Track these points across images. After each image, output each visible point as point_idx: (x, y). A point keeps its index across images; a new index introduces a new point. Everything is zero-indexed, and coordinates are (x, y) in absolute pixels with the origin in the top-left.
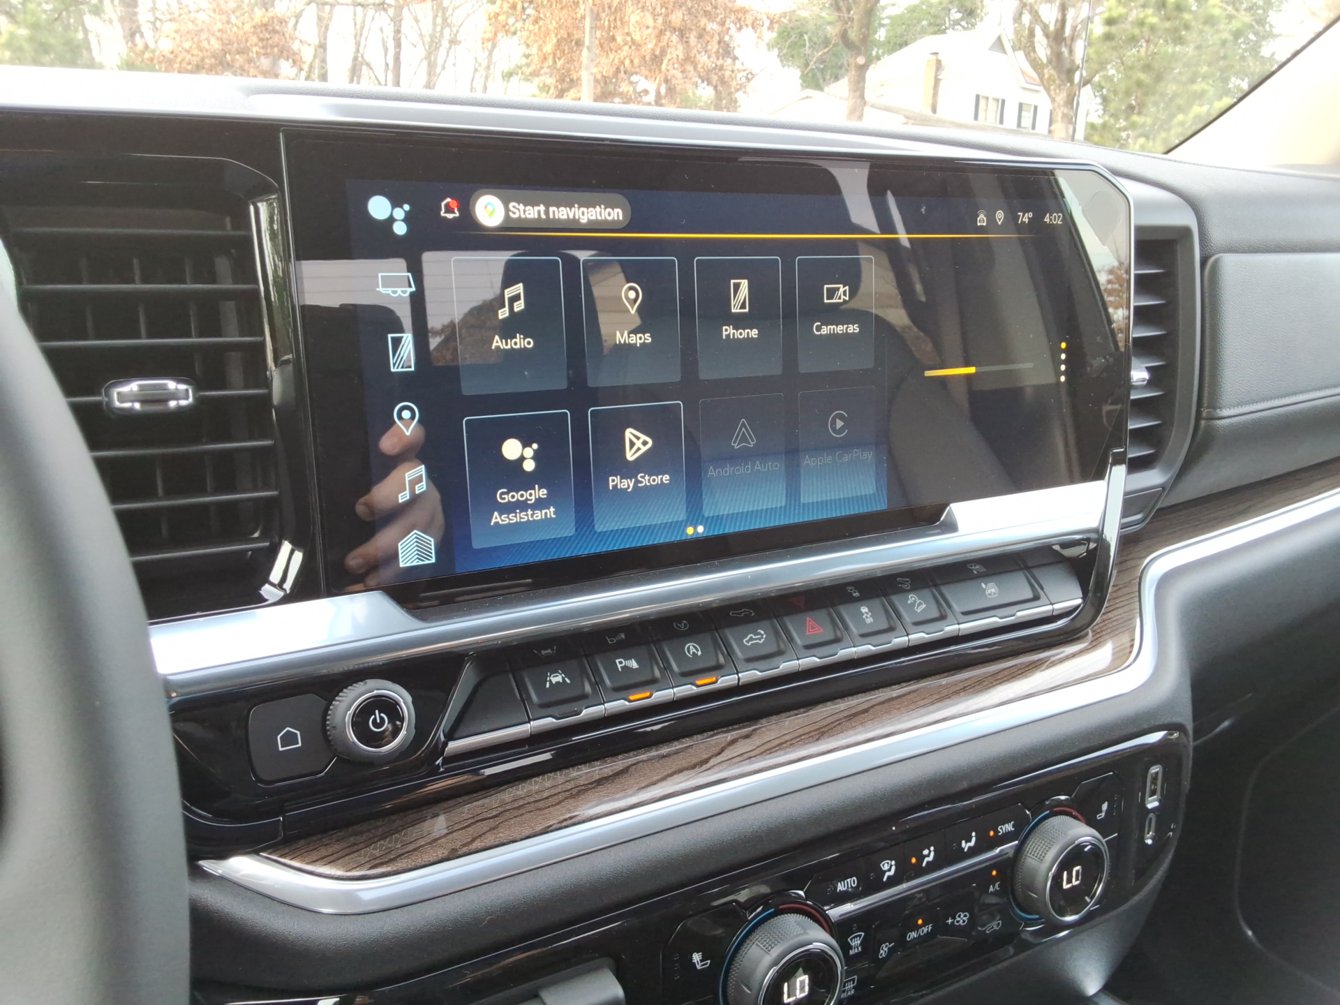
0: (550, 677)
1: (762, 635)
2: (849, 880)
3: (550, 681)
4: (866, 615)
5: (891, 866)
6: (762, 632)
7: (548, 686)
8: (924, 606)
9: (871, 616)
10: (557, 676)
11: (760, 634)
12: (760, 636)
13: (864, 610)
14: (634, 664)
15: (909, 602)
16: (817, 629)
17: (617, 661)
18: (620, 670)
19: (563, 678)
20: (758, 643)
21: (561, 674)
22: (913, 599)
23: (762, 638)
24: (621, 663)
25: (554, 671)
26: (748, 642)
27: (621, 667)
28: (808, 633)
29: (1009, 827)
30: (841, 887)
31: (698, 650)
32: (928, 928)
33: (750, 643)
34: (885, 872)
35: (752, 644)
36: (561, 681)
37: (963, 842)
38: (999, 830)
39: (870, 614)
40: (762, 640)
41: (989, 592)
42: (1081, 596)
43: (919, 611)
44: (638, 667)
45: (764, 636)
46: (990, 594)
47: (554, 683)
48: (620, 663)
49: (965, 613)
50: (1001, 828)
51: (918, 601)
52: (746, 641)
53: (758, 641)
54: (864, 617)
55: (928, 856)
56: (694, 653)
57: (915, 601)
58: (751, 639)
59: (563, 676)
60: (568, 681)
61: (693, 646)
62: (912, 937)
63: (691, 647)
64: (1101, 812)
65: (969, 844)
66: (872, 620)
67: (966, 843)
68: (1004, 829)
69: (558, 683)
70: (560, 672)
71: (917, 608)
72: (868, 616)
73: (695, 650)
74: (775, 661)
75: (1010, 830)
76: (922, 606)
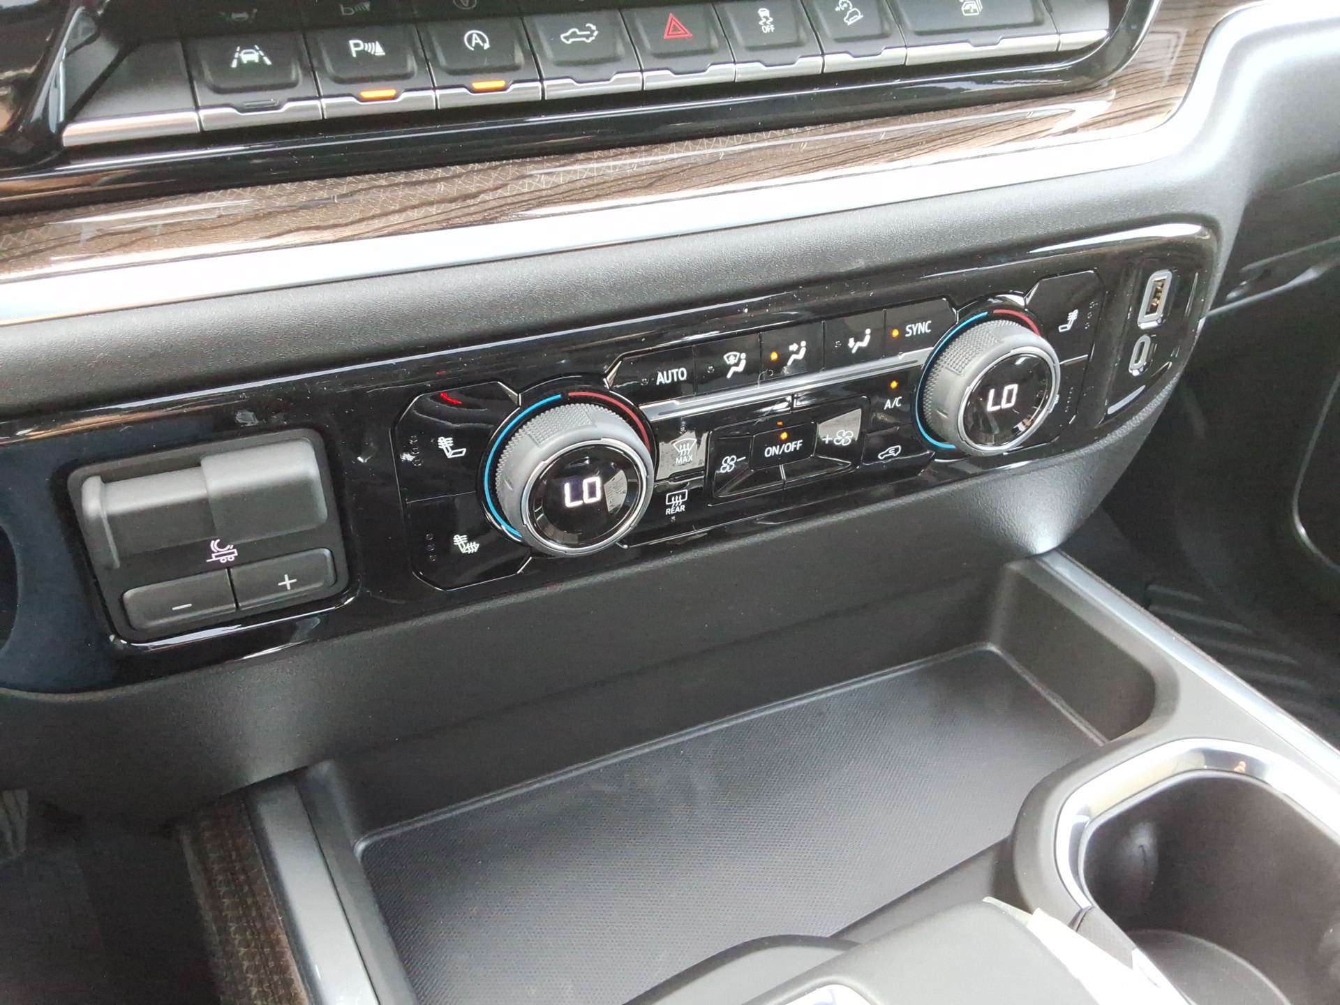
0: (240, 52)
1: (592, 32)
2: (675, 371)
3: (239, 60)
4: (764, 20)
5: (740, 360)
6: (594, 27)
7: (234, 65)
8: (860, 17)
10: (252, 53)
11: (589, 29)
12: (588, 33)
13: (764, 12)
14: (377, 49)
15: (837, 9)
16: (682, 31)
17: (352, 42)
18: (354, 55)
19: (261, 57)
20: (583, 42)
21: (257, 51)
22: (845, 5)
23: (591, 35)
24: (357, 45)
25: (248, 46)
26: (567, 38)
27: (357, 52)
28: (665, 36)
29: (923, 328)
30: (662, 379)
31: (484, 41)
32: (796, 444)
33: (571, 40)
34: (729, 367)
35: (573, 42)
36: (257, 60)
37: (852, 340)
38: (907, 329)
39: (771, 19)
40: (591, 39)
41: (967, 7)
42: (1108, 27)
43: (850, 23)
44: (384, 54)
45: (596, 33)
47: (245, 61)
48: (355, 46)
49: (921, 34)
50: (911, 328)
51: (852, 10)
52: (565, 38)
53: (584, 39)
54: (761, 23)
55: (797, 352)
56: (477, 44)
57: (847, 9)
58: (574, 35)
59: (262, 54)
60: (268, 62)
61: (478, 34)
62: (772, 453)
63: (475, 36)
64: (1066, 322)
65: (859, 344)
67: (856, 341)
68: (915, 330)
69: (251, 63)
70: (257, 48)
71: (848, 19)
72: (768, 22)
73: (479, 41)
74: (603, 70)
75: (923, 332)
76: (856, 16)
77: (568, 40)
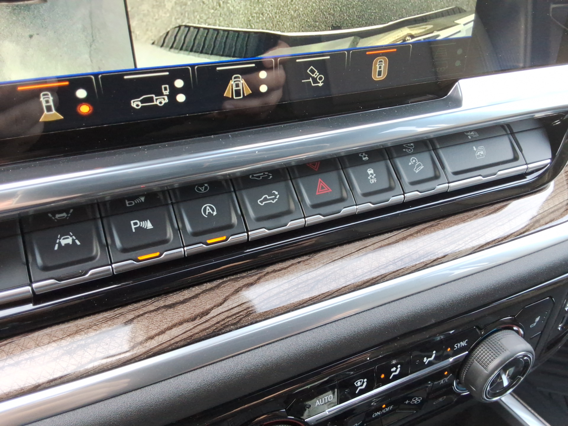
0: (60, 239)
1: (276, 195)
2: (326, 397)
3: (60, 244)
4: (371, 176)
5: (363, 382)
6: (277, 193)
7: (56, 247)
8: (422, 167)
9: (375, 177)
10: (68, 238)
11: (274, 194)
12: (274, 197)
13: (370, 171)
14: (149, 225)
15: (410, 164)
16: (326, 189)
17: (132, 222)
18: (134, 231)
19: (73, 241)
20: (271, 202)
21: (71, 236)
22: (414, 161)
23: (275, 198)
24: (135, 224)
25: (65, 234)
26: (261, 202)
27: (135, 228)
28: (317, 193)
29: (463, 344)
30: (319, 403)
31: (213, 211)
32: (390, 408)
33: (264, 203)
34: (357, 387)
35: (265, 204)
36: (71, 243)
37: (425, 359)
39: (375, 175)
40: (275, 200)
41: (479, 153)
42: (550, 158)
43: (417, 171)
44: (152, 227)
45: (278, 197)
46: (479, 156)
47: (63, 245)
49: (456, 173)
50: (457, 346)
51: (418, 163)
52: (260, 202)
53: (271, 201)
54: (369, 178)
55: (395, 371)
56: (209, 213)
57: (415, 163)
58: (266, 199)
59: (74, 238)
60: (78, 243)
61: (210, 206)
62: (376, 415)
63: (208, 208)
64: (534, 323)
65: (429, 359)
66: (375, 181)
67: (427, 359)
68: (459, 345)
69: (67, 245)
70: (71, 234)
71: (416, 170)
72: (373, 177)
73: (210, 211)
74: (283, 220)
75: (463, 345)
76: (420, 167)
77: (262, 203)
